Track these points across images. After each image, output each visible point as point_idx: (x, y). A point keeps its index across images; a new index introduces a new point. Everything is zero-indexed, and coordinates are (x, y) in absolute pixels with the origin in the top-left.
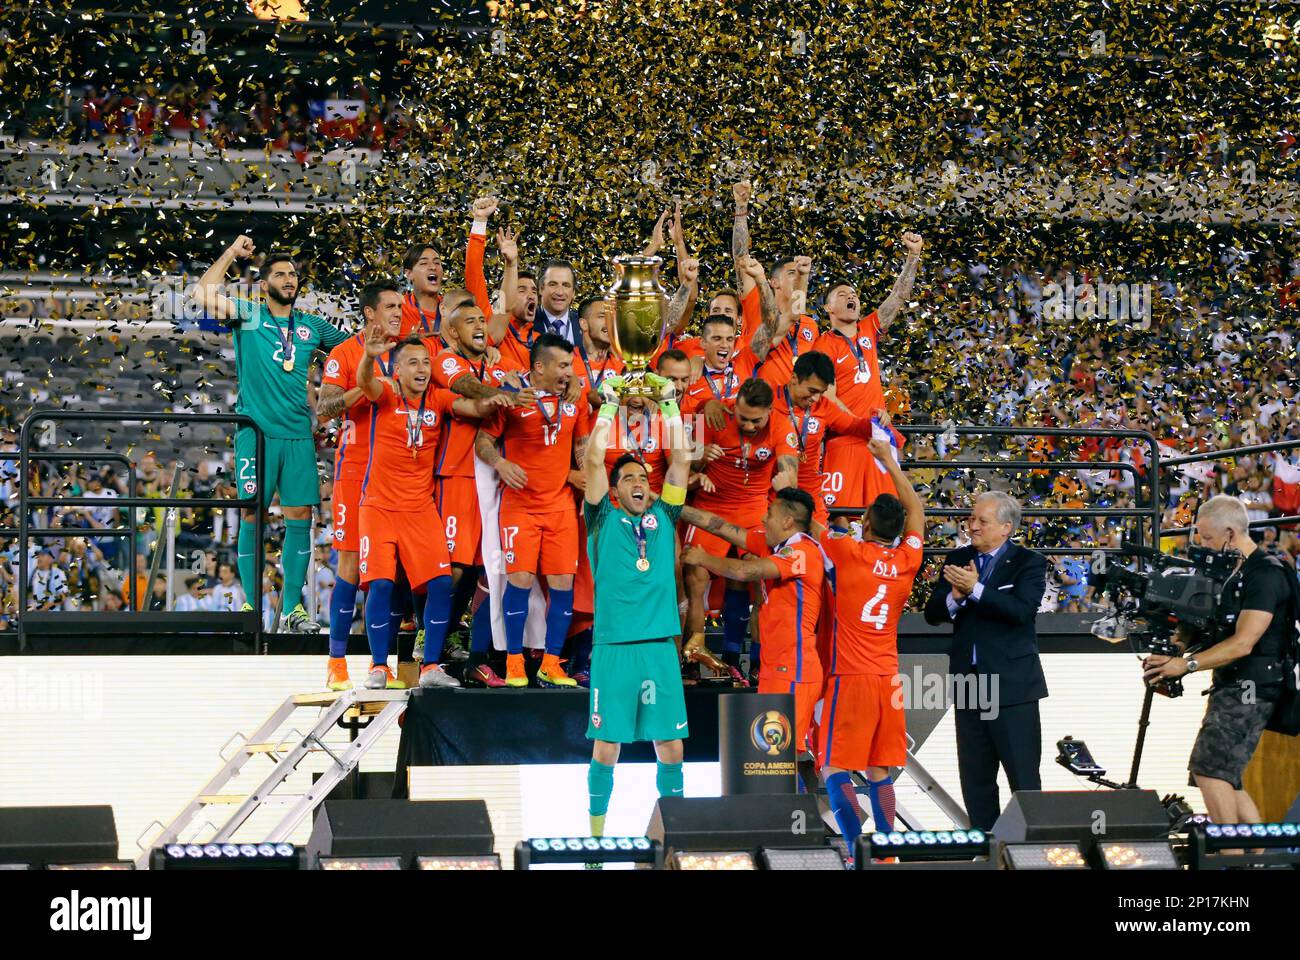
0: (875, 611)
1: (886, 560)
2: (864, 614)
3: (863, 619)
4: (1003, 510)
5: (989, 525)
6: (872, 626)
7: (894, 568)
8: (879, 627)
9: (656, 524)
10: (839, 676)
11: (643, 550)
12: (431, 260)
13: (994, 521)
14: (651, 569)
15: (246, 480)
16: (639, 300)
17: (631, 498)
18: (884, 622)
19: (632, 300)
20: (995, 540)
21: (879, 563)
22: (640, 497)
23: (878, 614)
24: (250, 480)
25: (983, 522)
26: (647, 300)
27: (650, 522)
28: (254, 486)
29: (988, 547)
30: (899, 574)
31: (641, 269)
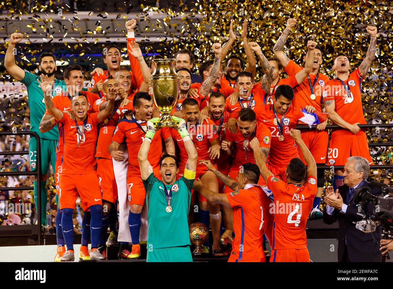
0: (294, 218)
1: (299, 192)
2: (288, 219)
3: (288, 222)
4: (358, 165)
5: (351, 173)
6: (293, 225)
7: (303, 196)
8: (297, 225)
9: (178, 189)
10: (276, 250)
11: (169, 202)
12: (113, 53)
13: (353, 171)
14: (172, 212)
15: (32, 162)
16: (163, 79)
17: (165, 175)
18: (299, 223)
19: (160, 79)
20: (355, 181)
21: (295, 195)
22: (170, 175)
23: (296, 219)
24: (34, 162)
25: (348, 172)
26: (168, 79)
27: (175, 188)
28: (35, 165)
29: (352, 184)
30: (305, 199)
31: (165, 64)
